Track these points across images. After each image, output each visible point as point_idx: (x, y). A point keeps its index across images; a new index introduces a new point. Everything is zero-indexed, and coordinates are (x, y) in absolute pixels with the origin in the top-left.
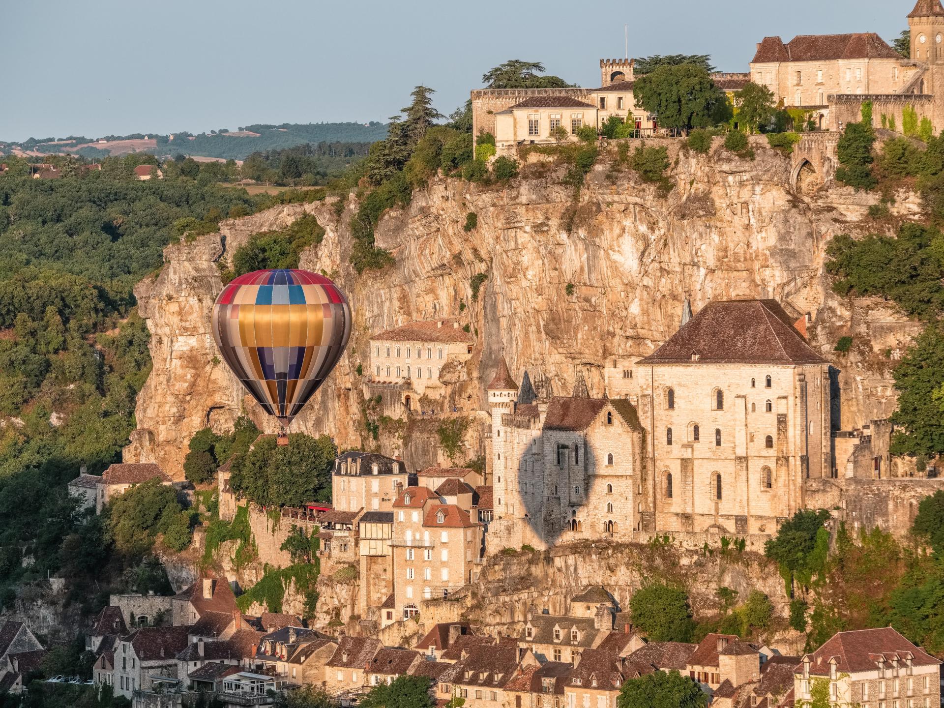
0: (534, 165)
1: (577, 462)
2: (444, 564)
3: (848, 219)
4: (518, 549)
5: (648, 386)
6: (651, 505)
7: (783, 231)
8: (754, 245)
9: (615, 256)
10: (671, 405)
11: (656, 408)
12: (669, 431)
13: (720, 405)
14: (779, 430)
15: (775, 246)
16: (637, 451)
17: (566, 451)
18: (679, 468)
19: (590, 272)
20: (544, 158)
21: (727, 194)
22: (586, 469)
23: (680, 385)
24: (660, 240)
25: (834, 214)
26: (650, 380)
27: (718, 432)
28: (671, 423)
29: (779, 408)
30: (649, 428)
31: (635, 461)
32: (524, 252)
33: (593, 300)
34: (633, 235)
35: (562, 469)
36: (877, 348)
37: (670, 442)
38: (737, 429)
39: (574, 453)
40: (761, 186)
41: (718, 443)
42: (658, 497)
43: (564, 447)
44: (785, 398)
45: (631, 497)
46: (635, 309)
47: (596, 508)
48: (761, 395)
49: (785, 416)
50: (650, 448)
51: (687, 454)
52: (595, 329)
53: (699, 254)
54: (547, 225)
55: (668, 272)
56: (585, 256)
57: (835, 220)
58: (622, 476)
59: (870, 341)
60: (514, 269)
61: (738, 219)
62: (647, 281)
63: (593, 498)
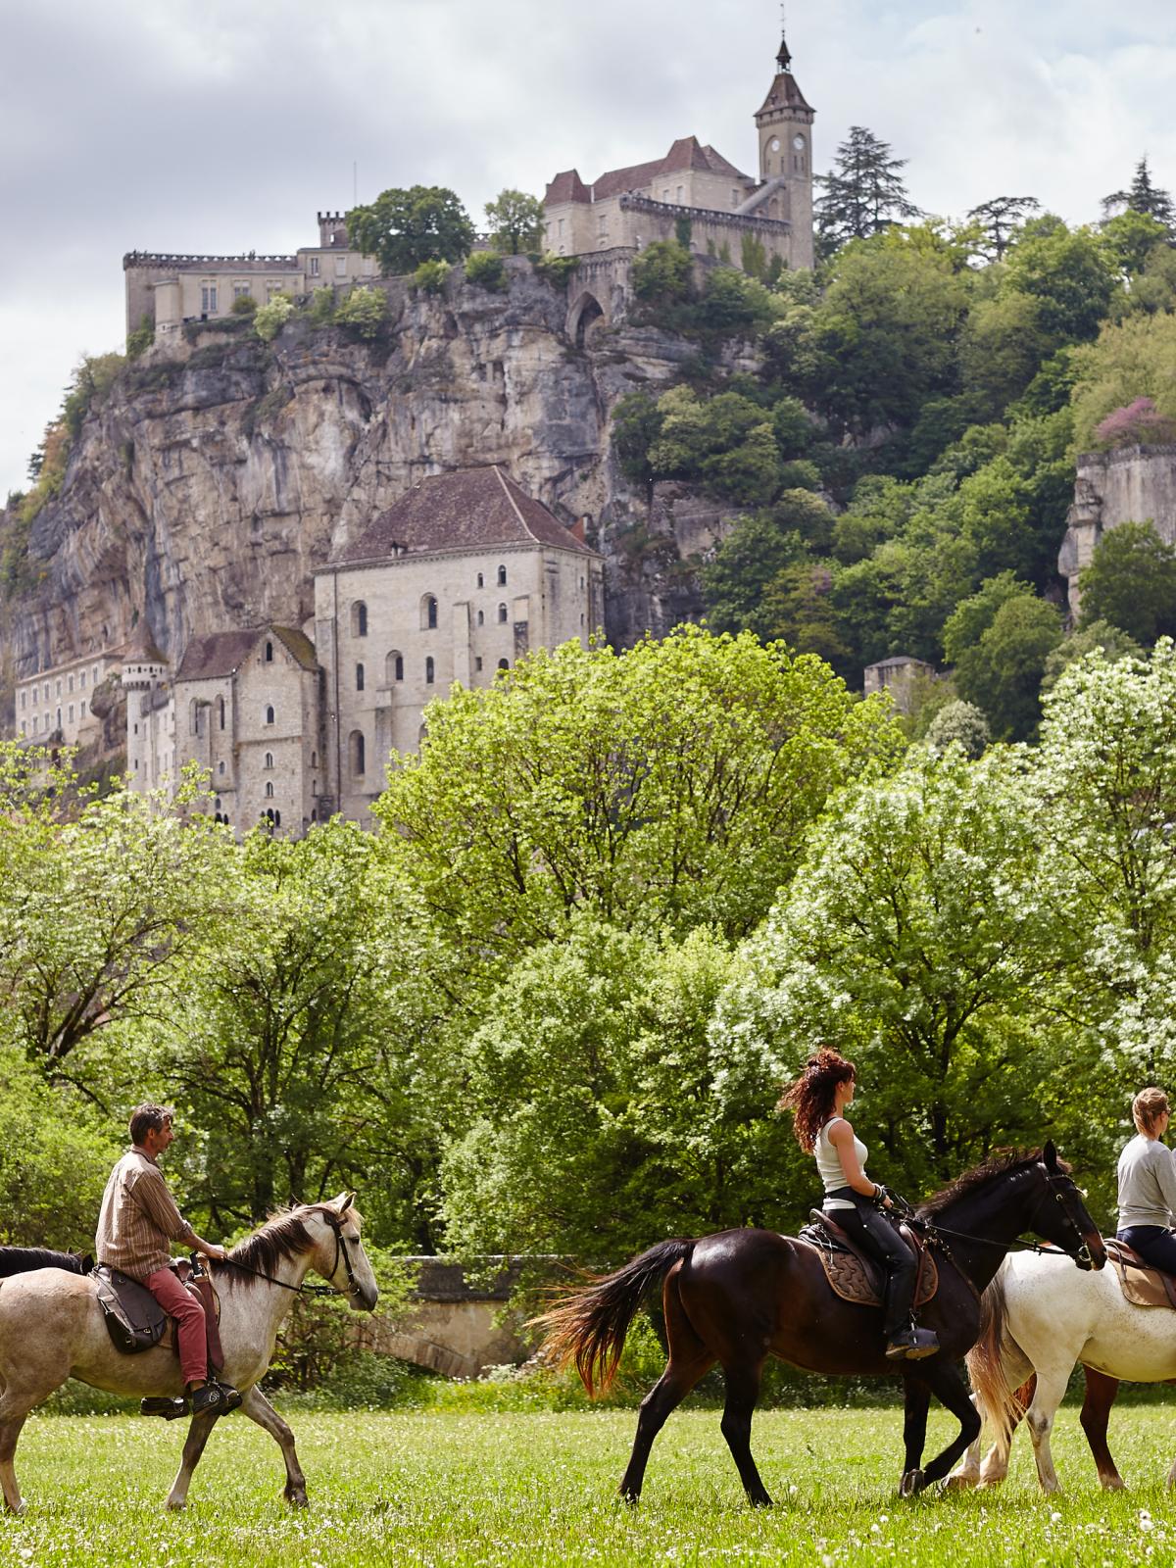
0: (208, 349)
1: (223, 727)
3: (648, 375)
5: (329, 605)
6: (333, 785)
7: (552, 399)
8: (511, 423)
9: (312, 459)
10: (363, 631)
11: (342, 636)
12: (360, 668)
13: (433, 621)
14: (517, 646)
15: (541, 421)
16: (311, 699)
17: (207, 709)
18: (373, 723)
19: (279, 492)
20: (223, 339)
21: (472, 352)
22: (235, 734)
23: (375, 596)
24: (376, 431)
25: (628, 367)
26: (332, 594)
27: (430, 662)
28: (363, 657)
29: (518, 613)
30: (330, 668)
31: (306, 715)
32: (193, 481)
33: (284, 534)
34: (336, 423)
35: (200, 738)
36: (685, 554)
37: (360, 686)
38: (457, 652)
39: (219, 713)
40: (521, 334)
41: (430, 679)
42: (344, 771)
43: (206, 704)
44: (526, 597)
45: (299, 770)
47: (250, 792)
48: (490, 599)
49: (525, 624)
50: (331, 699)
51: (386, 700)
52: (288, 578)
53: (432, 442)
54: (223, 434)
55: (389, 479)
56: (273, 468)
57: (628, 376)
58: (286, 739)
59: (675, 545)
60: (180, 512)
61: (488, 387)
62: (358, 493)
63: (245, 778)
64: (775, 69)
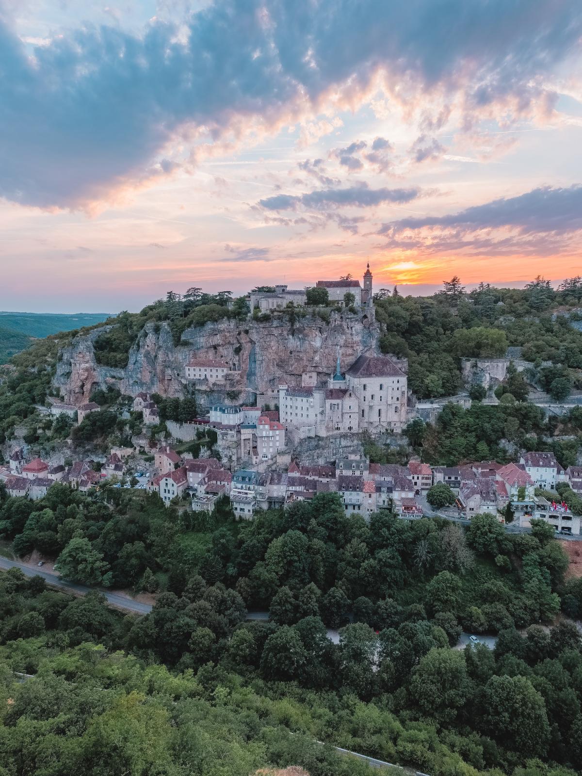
2: (277, 441)
4: (314, 436)
5: (358, 384)
7: (363, 335)
8: (354, 339)
9: (312, 343)
10: (365, 390)
13: (381, 389)
14: (403, 395)
15: (361, 339)
18: (368, 408)
19: (301, 348)
22: (342, 411)
23: (369, 383)
24: (325, 338)
27: (380, 397)
29: (402, 389)
30: (359, 397)
32: (272, 342)
33: (301, 356)
35: (333, 411)
38: (389, 396)
41: (381, 400)
42: (361, 417)
43: (335, 405)
44: (403, 386)
45: (357, 419)
46: (317, 358)
47: (345, 423)
48: (396, 385)
49: (404, 391)
51: (372, 404)
54: (284, 334)
55: (328, 347)
56: (299, 342)
60: (267, 347)
61: (349, 331)
62: (322, 350)
63: (344, 420)
64: (367, 269)
